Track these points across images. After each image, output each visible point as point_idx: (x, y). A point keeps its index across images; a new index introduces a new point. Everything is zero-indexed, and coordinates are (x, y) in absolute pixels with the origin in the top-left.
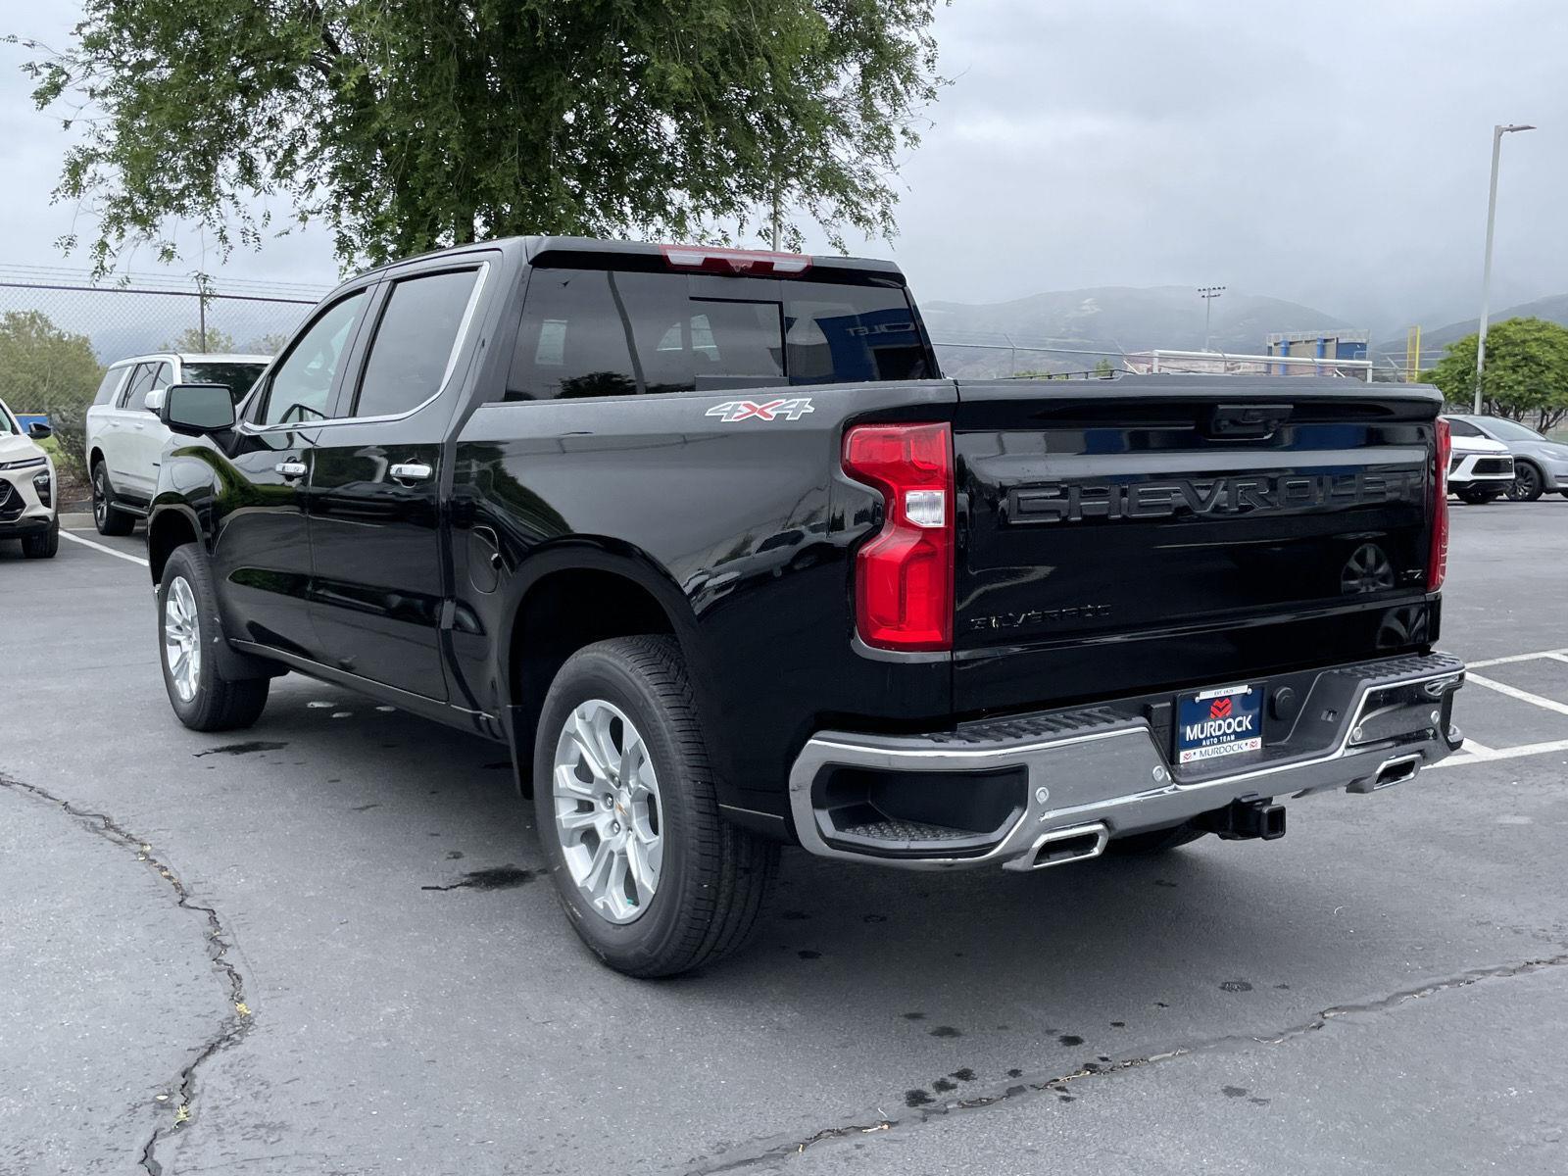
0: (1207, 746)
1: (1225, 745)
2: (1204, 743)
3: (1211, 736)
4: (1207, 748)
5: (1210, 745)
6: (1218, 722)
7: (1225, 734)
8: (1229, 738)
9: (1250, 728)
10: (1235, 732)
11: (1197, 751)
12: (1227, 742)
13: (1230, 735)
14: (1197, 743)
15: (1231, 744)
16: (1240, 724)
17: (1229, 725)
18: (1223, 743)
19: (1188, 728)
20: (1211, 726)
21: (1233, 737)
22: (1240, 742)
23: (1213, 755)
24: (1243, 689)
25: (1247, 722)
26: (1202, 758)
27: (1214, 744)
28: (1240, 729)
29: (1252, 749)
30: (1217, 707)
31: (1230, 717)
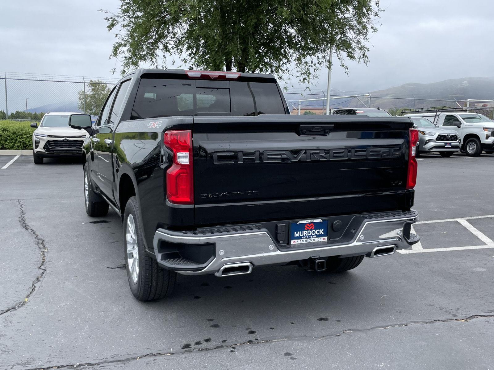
0: (304, 239)
1: (311, 239)
2: (302, 238)
3: (306, 235)
5: (305, 238)
6: (308, 231)
8: (313, 237)
9: (323, 233)
10: (316, 234)
11: (299, 240)
12: (312, 238)
13: (314, 235)
14: (300, 238)
15: (314, 239)
16: (318, 232)
17: (314, 232)
18: (311, 238)
19: (295, 233)
20: (305, 232)
21: (315, 236)
22: (318, 238)
23: (306, 242)
24: (319, 220)
25: (321, 231)
26: (301, 243)
27: (307, 238)
28: (318, 234)
29: (324, 240)
30: (307, 226)
31: (313, 229)
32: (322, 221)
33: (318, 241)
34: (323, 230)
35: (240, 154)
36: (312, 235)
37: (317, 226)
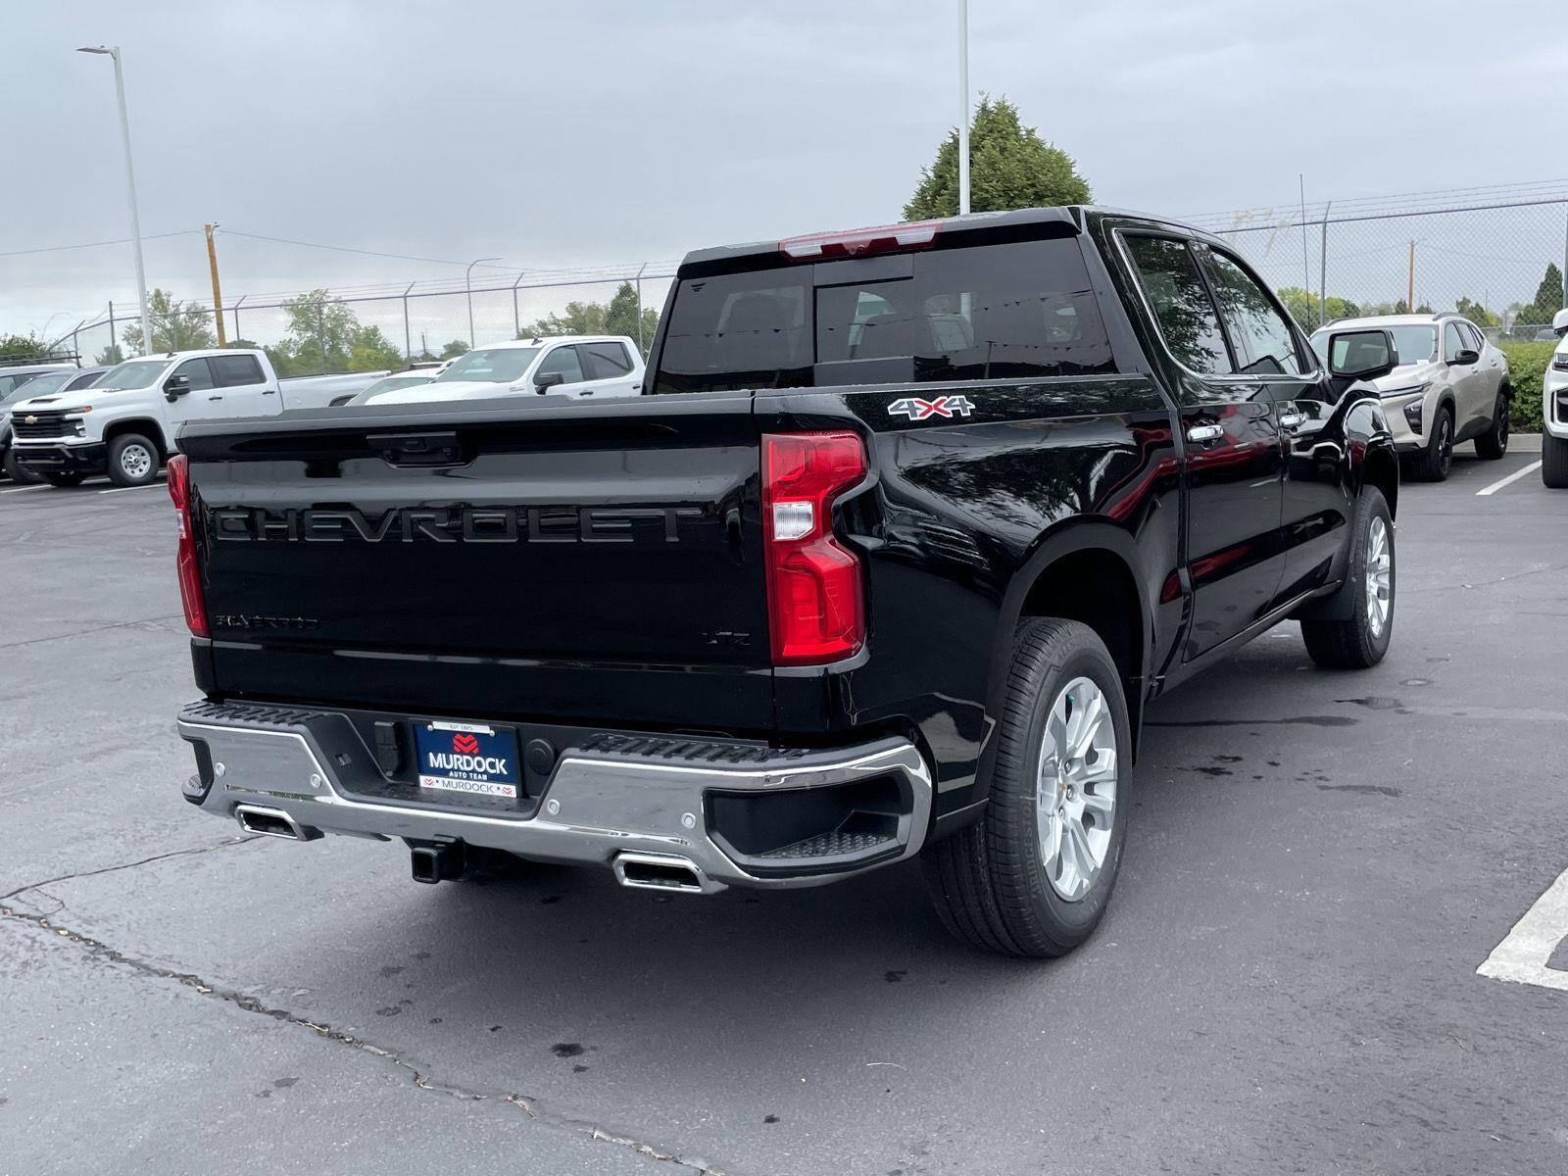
0: (453, 778)
1: (472, 783)
2: (451, 774)
3: (458, 770)
4: (451, 780)
5: (458, 778)
6: (465, 757)
7: (474, 771)
8: (480, 776)
9: (505, 773)
10: (486, 772)
11: (440, 779)
12: (478, 780)
13: (482, 773)
14: (443, 772)
15: (480, 784)
16: (493, 766)
17: (479, 764)
18: (473, 780)
19: (431, 754)
20: (458, 760)
21: (485, 777)
22: (490, 784)
23: (458, 789)
24: (485, 729)
25: (500, 766)
26: (445, 788)
27: (462, 778)
28: (493, 771)
29: (506, 795)
30: (458, 740)
31: (478, 755)
32: (492, 733)
33: (490, 793)
34: (503, 761)
35: (260, 517)
36: (478, 773)
37: (483, 746)
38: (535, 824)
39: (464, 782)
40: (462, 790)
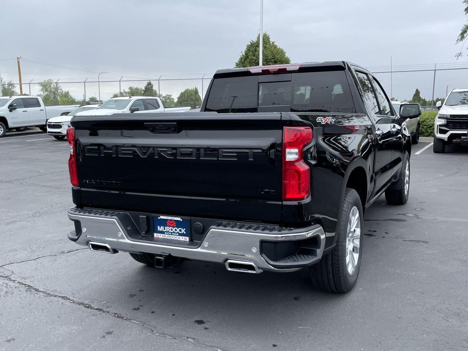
0: (166, 234)
1: (173, 236)
2: (165, 233)
3: (168, 232)
4: (165, 235)
6: (171, 228)
7: (174, 232)
8: (176, 234)
9: (185, 233)
10: (178, 233)
11: (162, 235)
12: (175, 235)
13: (176, 233)
14: (162, 232)
15: (176, 236)
16: (180, 231)
17: (176, 230)
18: (173, 235)
19: (159, 227)
20: (168, 228)
21: (178, 234)
22: (179, 237)
23: (168, 238)
24: (179, 219)
25: (183, 231)
26: (163, 237)
27: (169, 234)
28: (181, 232)
29: (185, 240)
30: (169, 222)
31: (175, 227)
32: (181, 220)
33: (179, 239)
34: (185, 229)
35: (102, 148)
36: (175, 233)
37: (178, 224)
38: (199, 250)
39: (170, 236)
40: (169, 238)
